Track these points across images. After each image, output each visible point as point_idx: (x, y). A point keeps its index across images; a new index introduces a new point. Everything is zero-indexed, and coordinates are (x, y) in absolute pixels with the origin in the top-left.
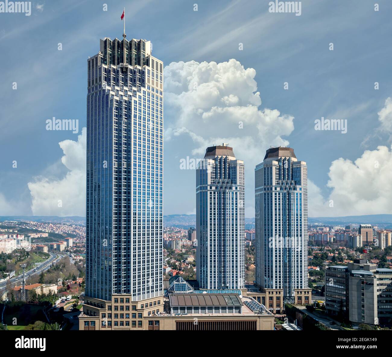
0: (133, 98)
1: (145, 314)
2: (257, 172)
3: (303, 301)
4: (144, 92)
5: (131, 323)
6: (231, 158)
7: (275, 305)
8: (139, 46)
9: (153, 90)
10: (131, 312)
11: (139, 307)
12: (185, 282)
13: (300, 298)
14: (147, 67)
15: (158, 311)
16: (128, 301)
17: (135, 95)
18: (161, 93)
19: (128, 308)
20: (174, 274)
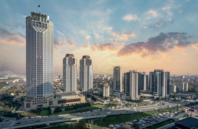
0: (43, 32)
1: (48, 99)
2: (80, 61)
3: (92, 93)
4: (47, 31)
5: (43, 103)
6: (73, 57)
7: (85, 94)
8: (45, 17)
9: (50, 30)
10: (43, 99)
11: (46, 98)
12: (60, 90)
13: (91, 92)
14: (48, 24)
15: (52, 98)
16: (42, 96)
17: (44, 31)
18: (53, 32)
19: (42, 98)
20: (55, 88)
